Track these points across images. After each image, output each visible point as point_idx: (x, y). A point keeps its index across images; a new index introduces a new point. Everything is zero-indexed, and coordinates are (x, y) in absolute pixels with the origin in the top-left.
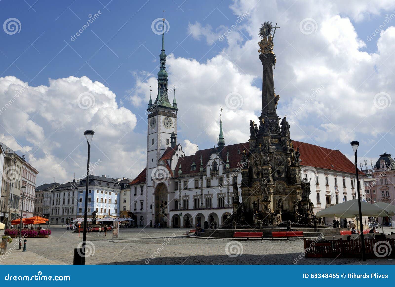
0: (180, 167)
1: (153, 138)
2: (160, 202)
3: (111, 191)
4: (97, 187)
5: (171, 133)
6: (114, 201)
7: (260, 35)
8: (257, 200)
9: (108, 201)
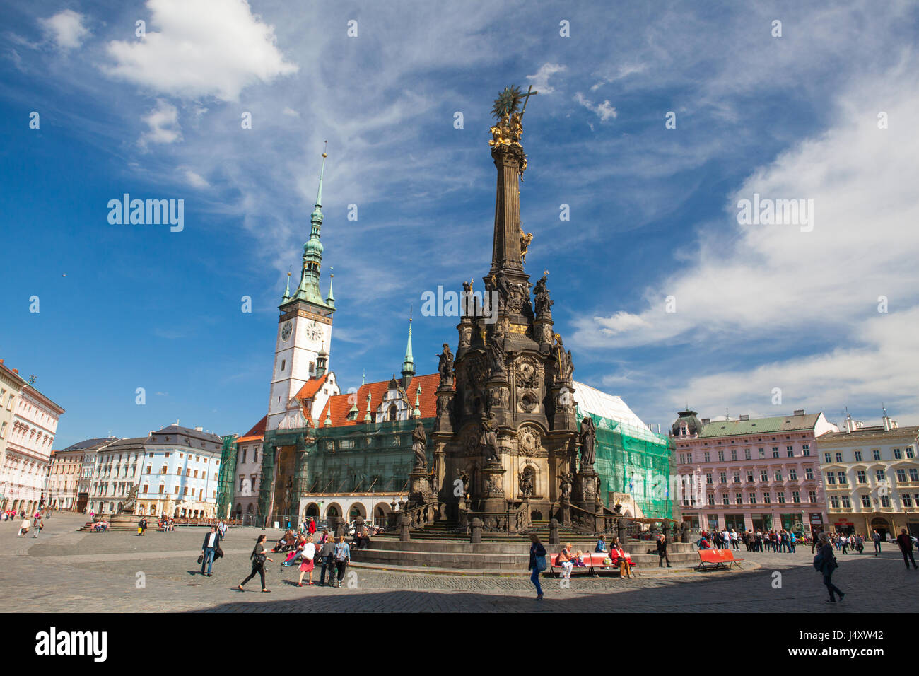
0: (329, 414)
1: (284, 359)
2: (287, 478)
3: (209, 456)
4: (180, 447)
5: (319, 351)
6: (212, 476)
7: (493, 114)
8: (471, 469)
9: (200, 475)
